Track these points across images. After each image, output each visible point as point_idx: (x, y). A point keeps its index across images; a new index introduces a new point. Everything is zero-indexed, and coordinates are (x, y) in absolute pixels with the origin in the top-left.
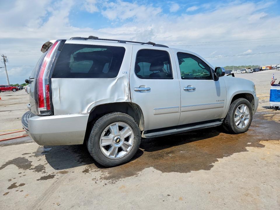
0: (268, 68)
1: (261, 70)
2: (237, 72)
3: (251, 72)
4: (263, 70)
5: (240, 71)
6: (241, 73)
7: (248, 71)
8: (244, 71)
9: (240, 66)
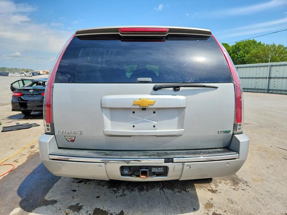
0: (45, 73)
1: (39, 74)
2: (16, 75)
3: (30, 75)
4: (40, 74)
5: (19, 74)
6: (21, 76)
7: (27, 75)
8: (23, 75)
9: (12, 68)
